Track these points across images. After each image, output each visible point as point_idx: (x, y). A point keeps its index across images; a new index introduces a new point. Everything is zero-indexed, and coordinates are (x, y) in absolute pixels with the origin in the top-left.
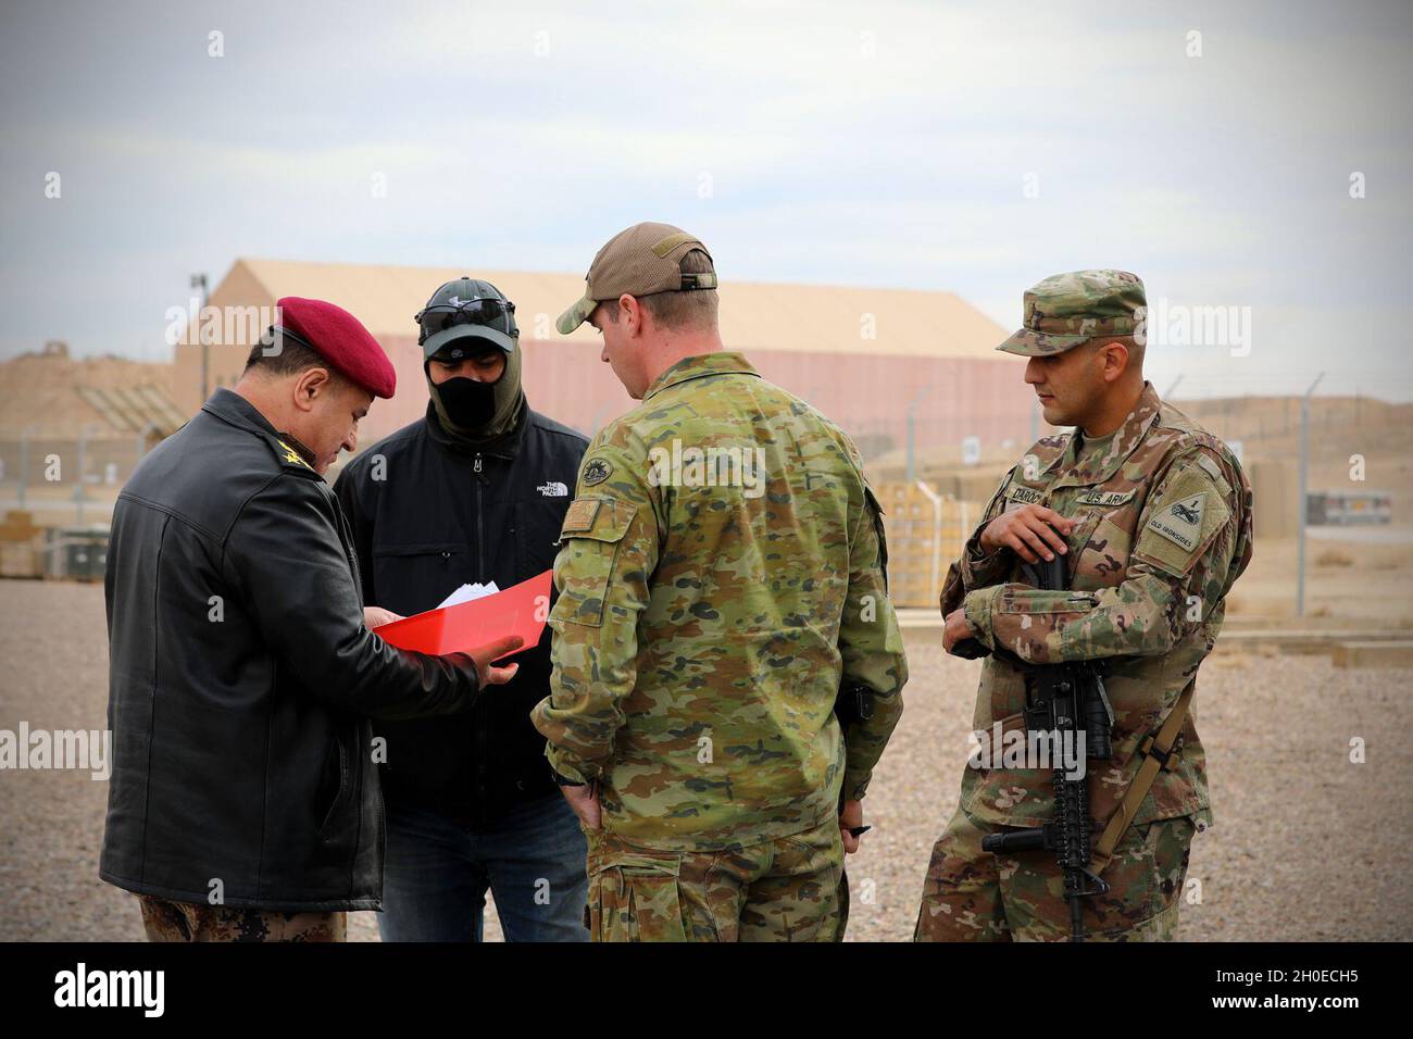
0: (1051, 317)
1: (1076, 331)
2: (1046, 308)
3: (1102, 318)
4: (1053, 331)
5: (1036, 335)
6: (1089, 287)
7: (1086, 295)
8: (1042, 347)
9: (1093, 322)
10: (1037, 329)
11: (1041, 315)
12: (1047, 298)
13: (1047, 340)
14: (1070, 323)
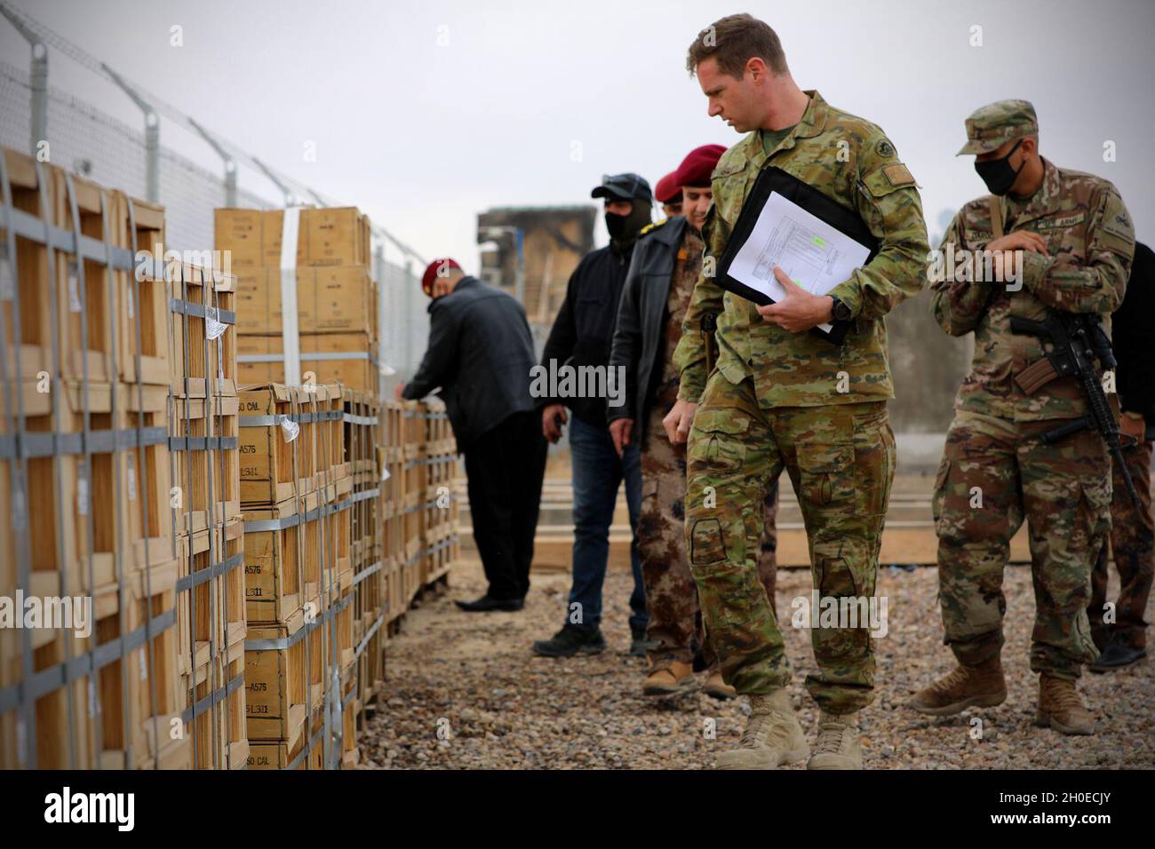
0: (987, 129)
1: (1002, 135)
2: (983, 125)
3: (1016, 125)
4: (989, 138)
5: (979, 142)
6: (1006, 108)
7: (1005, 113)
8: (985, 148)
9: (1011, 128)
10: (979, 138)
11: (980, 130)
12: (983, 119)
13: (988, 143)
14: (999, 131)
